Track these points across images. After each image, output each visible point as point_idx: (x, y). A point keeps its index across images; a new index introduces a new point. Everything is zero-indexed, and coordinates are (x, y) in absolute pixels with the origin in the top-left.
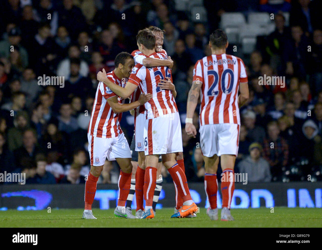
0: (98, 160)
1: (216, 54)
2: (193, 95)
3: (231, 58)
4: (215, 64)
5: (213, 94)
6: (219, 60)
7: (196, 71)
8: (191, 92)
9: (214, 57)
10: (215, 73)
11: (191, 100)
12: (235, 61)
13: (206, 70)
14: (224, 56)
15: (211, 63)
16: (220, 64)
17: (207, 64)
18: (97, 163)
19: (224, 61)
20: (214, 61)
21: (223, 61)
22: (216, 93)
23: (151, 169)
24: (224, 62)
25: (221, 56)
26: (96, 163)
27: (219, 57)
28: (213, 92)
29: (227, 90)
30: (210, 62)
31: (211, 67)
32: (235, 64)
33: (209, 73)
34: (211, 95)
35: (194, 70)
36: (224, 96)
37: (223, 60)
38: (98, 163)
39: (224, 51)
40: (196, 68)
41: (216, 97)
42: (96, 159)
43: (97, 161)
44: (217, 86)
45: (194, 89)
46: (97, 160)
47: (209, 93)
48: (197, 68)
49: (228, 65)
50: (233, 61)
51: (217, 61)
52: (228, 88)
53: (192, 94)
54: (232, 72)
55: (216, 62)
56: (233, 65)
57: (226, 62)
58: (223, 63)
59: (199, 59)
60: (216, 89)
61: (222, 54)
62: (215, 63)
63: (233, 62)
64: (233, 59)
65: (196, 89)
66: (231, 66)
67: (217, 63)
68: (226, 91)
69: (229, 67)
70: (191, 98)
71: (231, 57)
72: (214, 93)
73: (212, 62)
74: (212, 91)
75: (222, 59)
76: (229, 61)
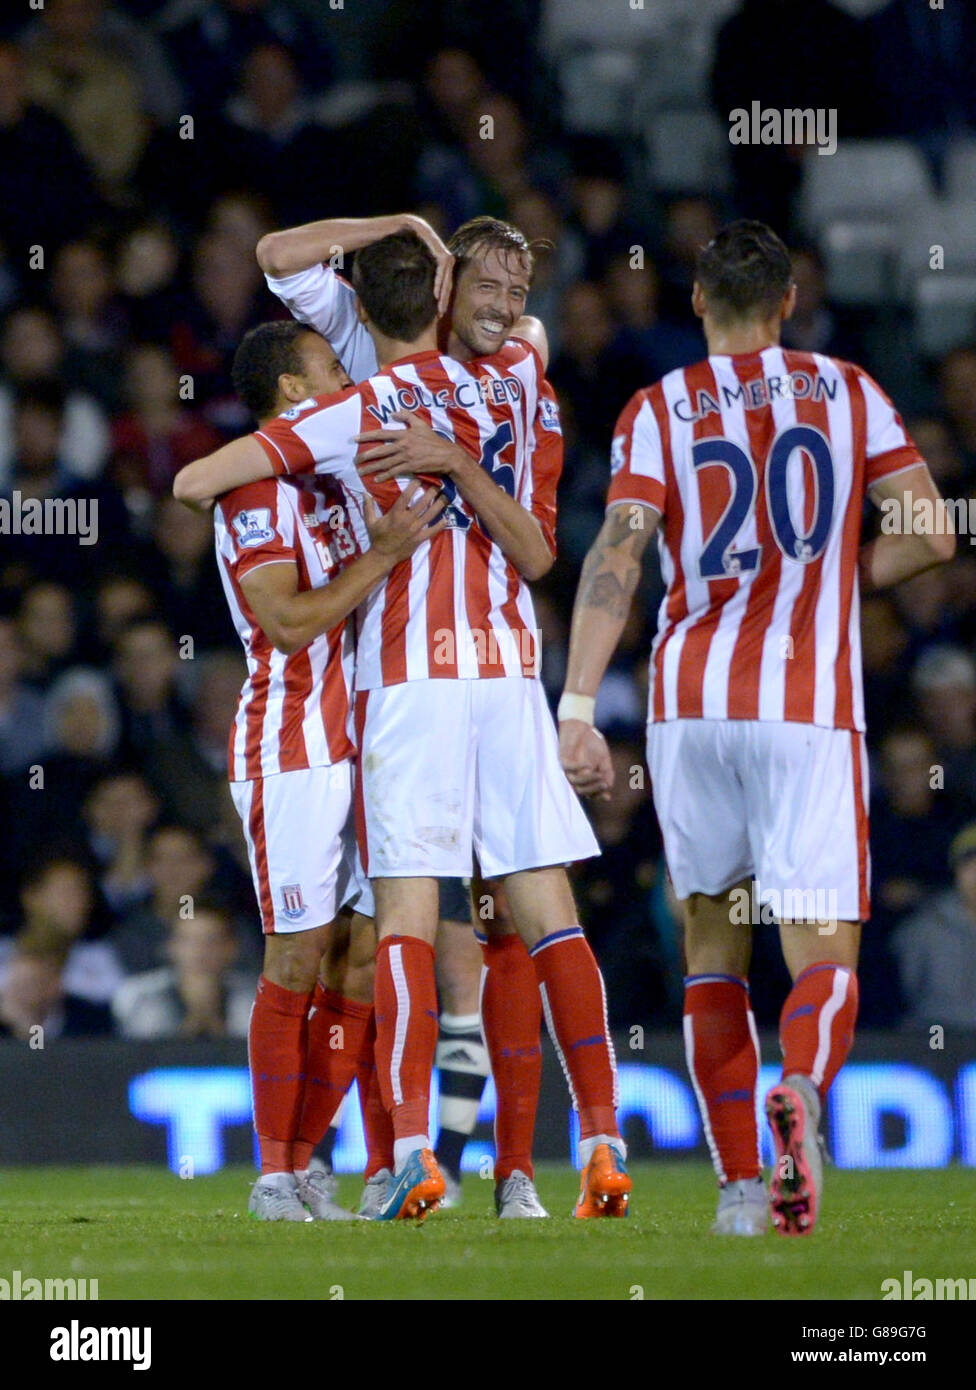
0: (295, 898)
1: (734, 352)
2: (611, 575)
3: (813, 369)
4: (729, 404)
5: (732, 568)
6: (748, 385)
7: (627, 449)
8: (601, 558)
9: (721, 366)
10: (730, 452)
11: (596, 602)
12: (835, 383)
13: (683, 437)
14: (773, 360)
15: (707, 403)
16: (755, 403)
17: (686, 410)
18: (292, 916)
19: (775, 383)
20: (726, 391)
21: (771, 388)
22: (747, 560)
23: (399, 946)
24: (775, 393)
25: (761, 359)
26: (287, 913)
27: (748, 367)
28: (733, 556)
29: (806, 542)
30: (702, 395)
31: (710, 423)
32: (832, 396)
33: (700, 454)
34: (722, 571)
35: (618, 442)
36: (792, 573)
37: (770, 381)
38: (298, 915)
39: (770, 335)
40: (629, 433)
41: (746, 578)
42: (285, 895)
43: (294, 907)
44: (750, 525)
45: (614, 544)
46: (292, 898)
47: (711, 562)
48: (636, 436)
49: (798, 404)
50: (822, 380)
51: (740, 389)
52: (807, 530)
53: (602, 570)
54: (824, 444)
55: (736, 397)
56: (824, 401)
57: (783, 389)
58: (772, 397)
59: (644, 385)
60: (746, 538)
61: (764, 349)
62: (731, 398)
63: (822, 387)
64: (823, 373)
65: (629, 542)
66: (813, 411)
67: (741, 397)
68: (799, 543)
69: (800, 418)
70: (596, 587)
71: (812, 359)
72: (736, 562)
73: (715, 394)
74: (728, 552)
75: (762, 375)
76: (799, 385)
